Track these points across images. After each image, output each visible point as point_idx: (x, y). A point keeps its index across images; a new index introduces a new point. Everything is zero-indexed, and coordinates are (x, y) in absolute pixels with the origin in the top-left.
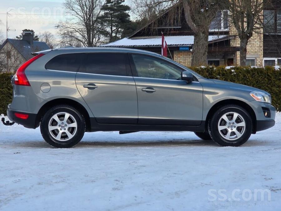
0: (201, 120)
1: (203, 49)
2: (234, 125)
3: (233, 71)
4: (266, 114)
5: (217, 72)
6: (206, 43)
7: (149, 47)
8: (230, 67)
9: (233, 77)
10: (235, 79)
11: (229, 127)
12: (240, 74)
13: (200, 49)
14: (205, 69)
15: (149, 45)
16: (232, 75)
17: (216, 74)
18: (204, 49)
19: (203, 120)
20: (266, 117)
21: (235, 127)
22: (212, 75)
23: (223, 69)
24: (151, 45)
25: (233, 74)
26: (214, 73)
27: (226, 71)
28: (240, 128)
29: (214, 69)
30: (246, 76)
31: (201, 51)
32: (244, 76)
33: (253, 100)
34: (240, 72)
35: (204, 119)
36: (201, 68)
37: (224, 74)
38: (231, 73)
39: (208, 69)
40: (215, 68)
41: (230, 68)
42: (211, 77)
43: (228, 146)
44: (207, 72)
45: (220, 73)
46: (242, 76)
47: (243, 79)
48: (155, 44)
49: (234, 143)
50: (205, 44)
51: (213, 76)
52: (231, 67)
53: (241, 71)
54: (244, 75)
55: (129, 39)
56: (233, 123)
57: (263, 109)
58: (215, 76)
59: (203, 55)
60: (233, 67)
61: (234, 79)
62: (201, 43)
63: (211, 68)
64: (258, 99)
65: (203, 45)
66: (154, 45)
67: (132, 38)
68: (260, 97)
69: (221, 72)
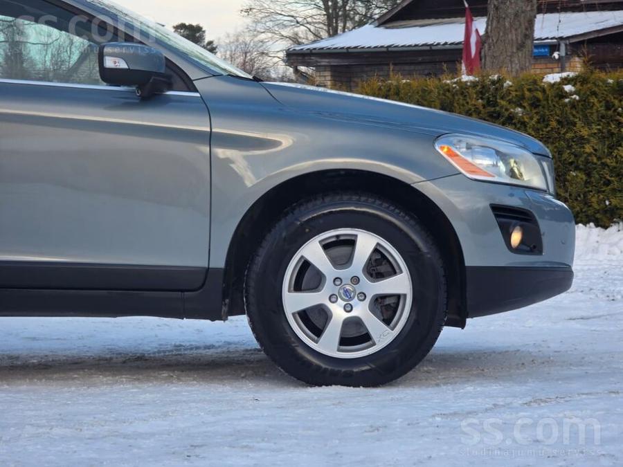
0: (202, 263)
1: (516, 30)
2: (359, 288)
3: (568, 88)
4: (516, 238)
5: (514, 94)
6: (529, 8)
7: (433, 48)
8: (560, 75)
9: (568, 109)
10: (574, 116)
11: (332, 298)
12: (593, 100)
13: (505, 27)
14: (474, 84)
15: (432, 45)
16: (566, 105)
17: (510, 102)
18: (519, 31)
19: (211, 266)
20: (517, 250)
21: (363, 296)
22: (495, 104)
23: (535, 82)
24: (438, 44)
25: (567, 100)
26: (502, 98)
27: (544, 91)
28: (388, 301)
29: (505, 85)
30: (614, 105)
31: (510, 36)
32: (609, 106)
33: (446, 173)
34: (594, 94)
35: (219, 261)
36: (459, 83)
37: (539, 100)
38: (564, 95)
39: (483, 87)
40: (508, 82)
41: (562, 79)
42: (494, 112)
43: (330, 384)
44: (481, 94)
45: (523, 97)
46: (599, 107)
47: (603, 117)
48: (450, 41)
49: (355, 370)
50: (523, 12)
51: (498, 109)
52: (564, 75)
53: (596, 89)
54: (607, 102)
55: (378, 26)
56: (355, 280)
57: (497, 216)
58: (507, 110)
59: (518, 49)
60: (572, 74)
61: (572, 118)
62: (509, 11)
63: (493, 83)
64: (476, 170)
65: (516, 15)
66: (446, 43)
67: (388, 26)
68: (484, 162)
69: (527, 94)
